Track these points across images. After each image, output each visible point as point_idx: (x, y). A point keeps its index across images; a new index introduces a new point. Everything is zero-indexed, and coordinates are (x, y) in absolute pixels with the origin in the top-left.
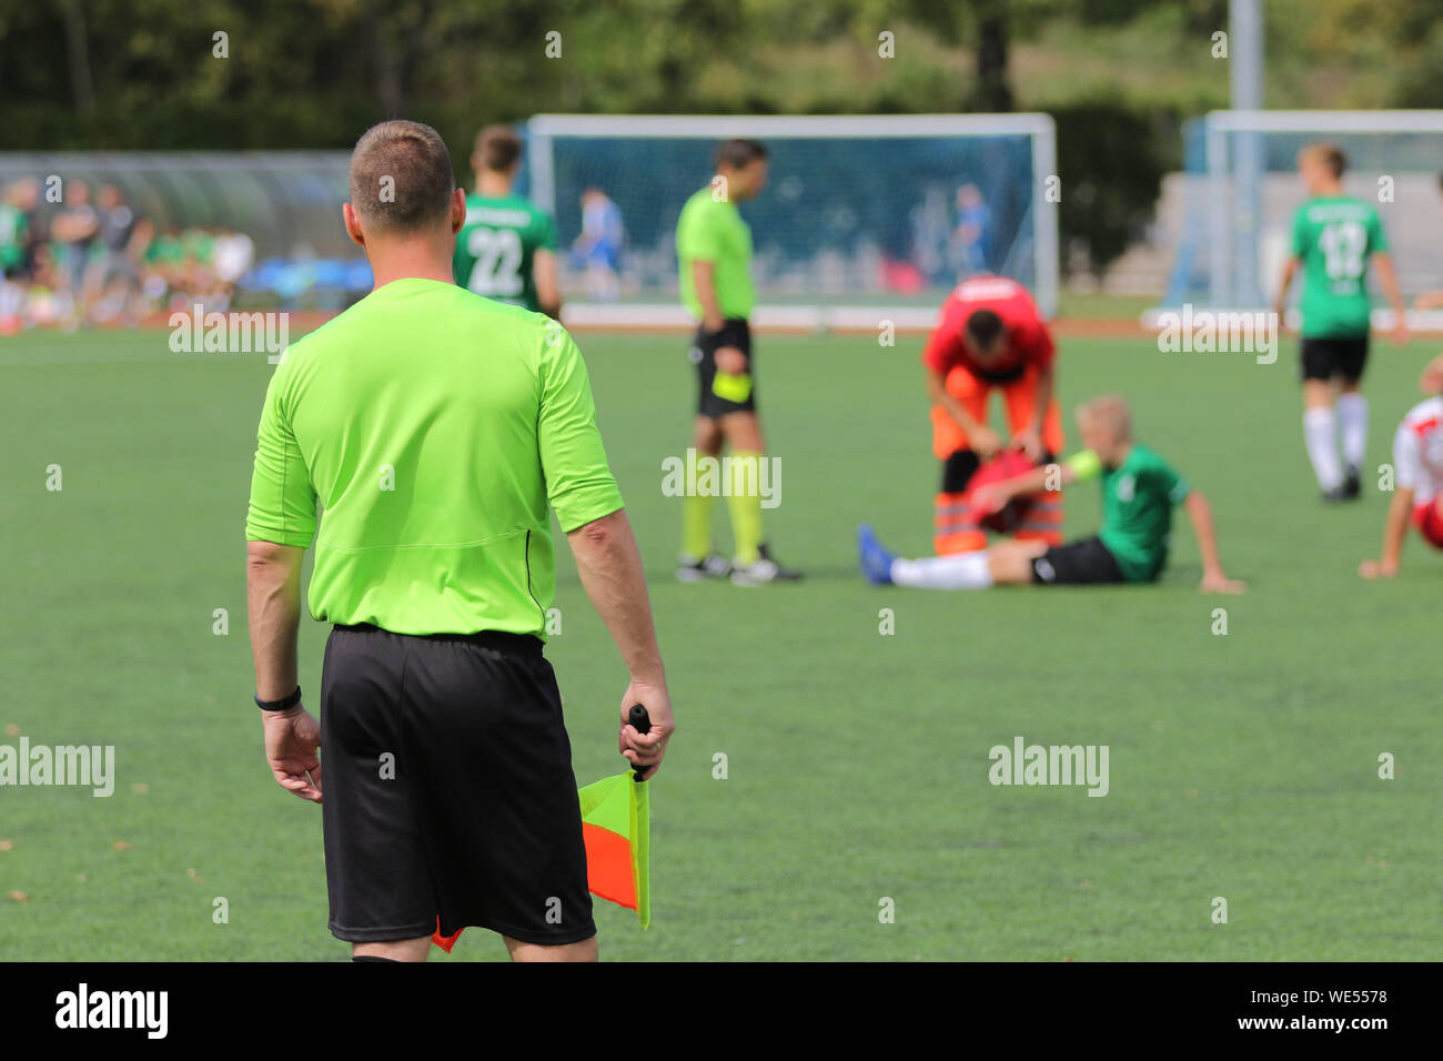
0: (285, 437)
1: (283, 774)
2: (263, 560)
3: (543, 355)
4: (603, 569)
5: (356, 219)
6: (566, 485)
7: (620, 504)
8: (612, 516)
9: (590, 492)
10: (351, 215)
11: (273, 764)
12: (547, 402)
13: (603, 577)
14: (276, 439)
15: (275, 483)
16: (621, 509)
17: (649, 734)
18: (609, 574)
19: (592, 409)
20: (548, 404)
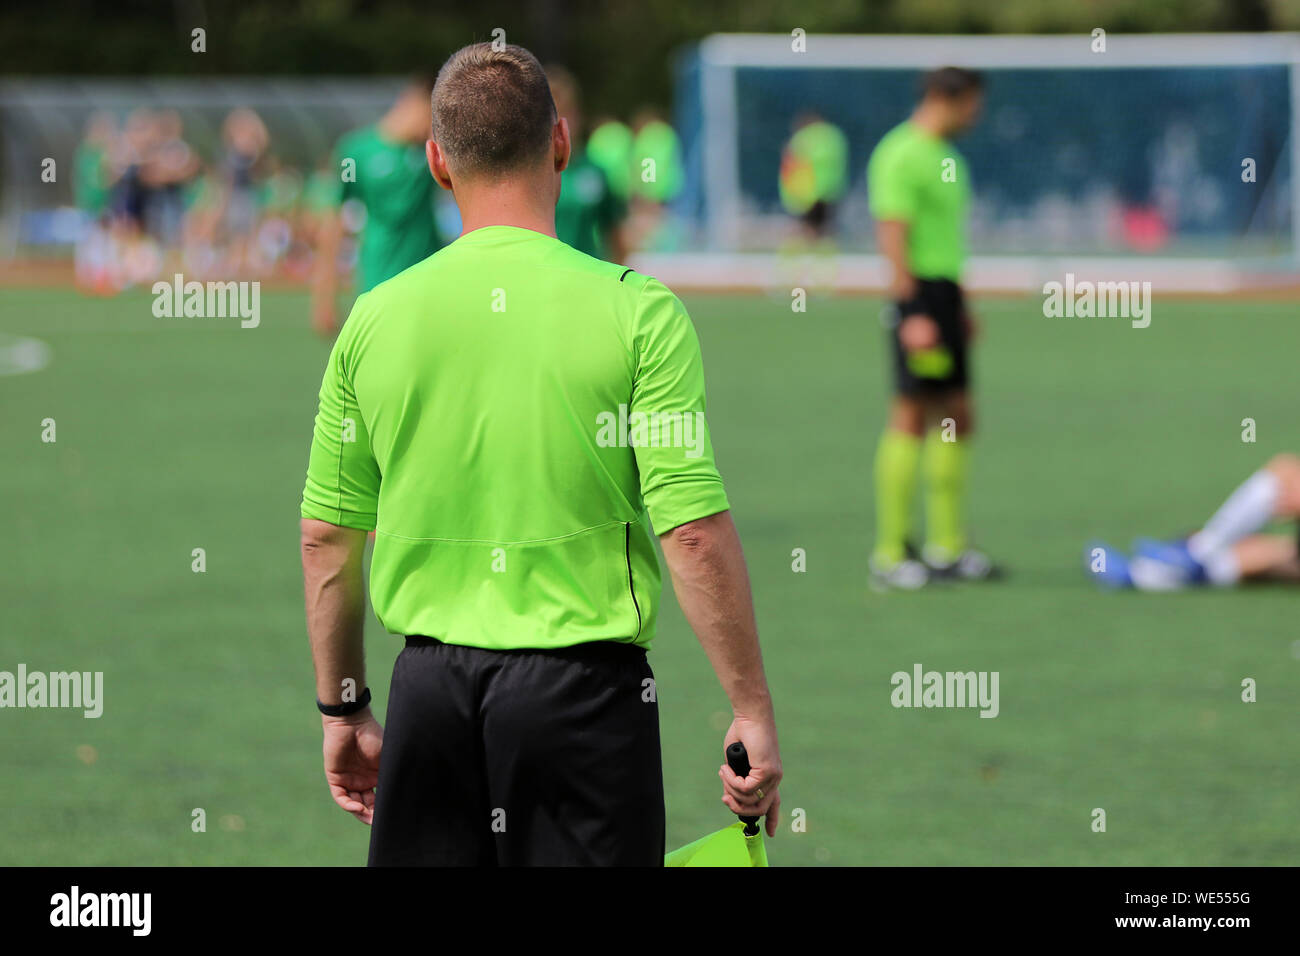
0: (345, 400)
1: (340, 789)
2: (317, 543)
3: (642, 324)
4: (697, 580)
5: (441, 159)
6: (657, 479)
7: (724, 505)
8: (711, 518)
9: (687, 488)
10: (436, 153)
11: (331, 778)
12: (642, 380)
13: (698, 590)
14: (333, 401)
15: (331, 453)
16: (726, 511)
17: (747, 778)
18: (703, 588)
19: (700, 388)
20: (643, 384)
